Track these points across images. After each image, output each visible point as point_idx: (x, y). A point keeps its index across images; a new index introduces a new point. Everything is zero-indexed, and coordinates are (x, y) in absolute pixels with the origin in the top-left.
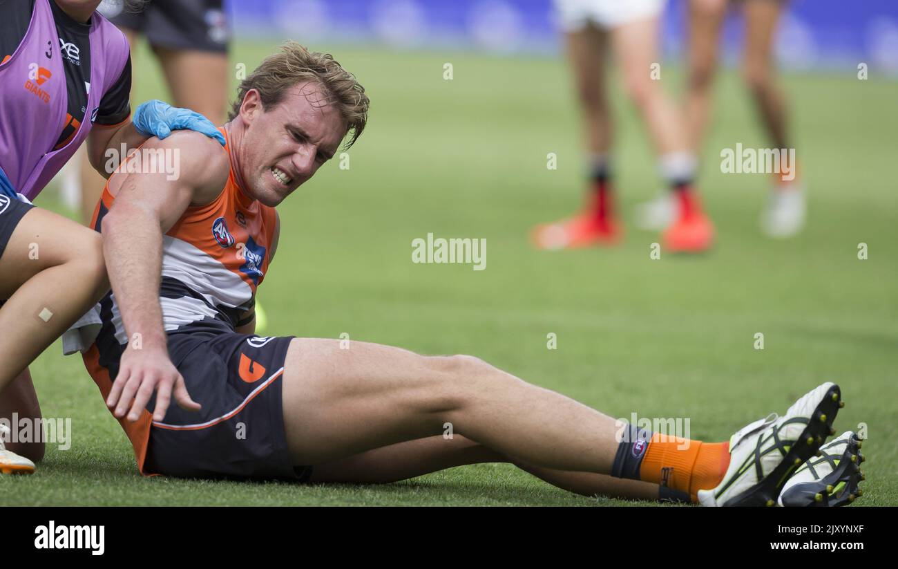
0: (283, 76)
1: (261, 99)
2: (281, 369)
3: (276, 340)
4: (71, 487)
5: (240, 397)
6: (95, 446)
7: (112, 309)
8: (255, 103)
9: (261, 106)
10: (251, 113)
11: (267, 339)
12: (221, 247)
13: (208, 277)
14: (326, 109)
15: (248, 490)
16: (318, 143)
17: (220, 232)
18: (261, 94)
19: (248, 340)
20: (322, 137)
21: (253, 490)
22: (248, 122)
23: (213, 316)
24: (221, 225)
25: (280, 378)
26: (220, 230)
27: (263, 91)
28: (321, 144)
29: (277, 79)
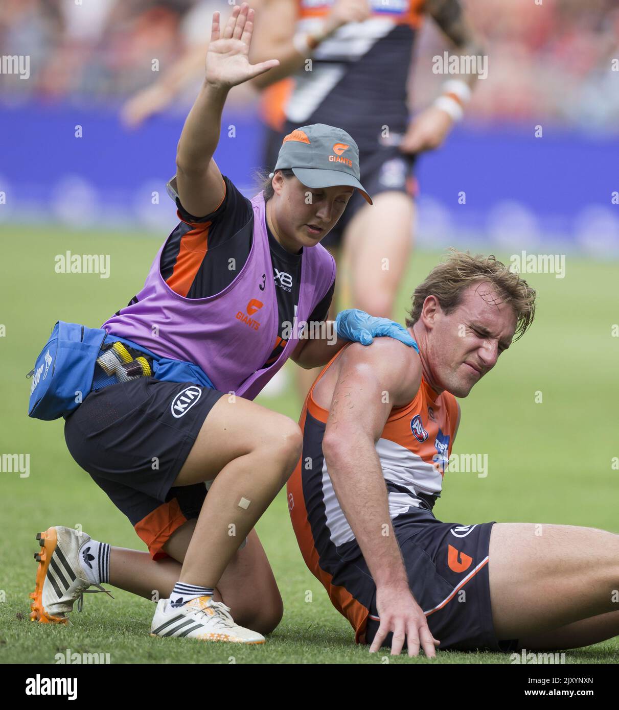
0: (455, 281)
1: (440, 303)
2: (487, 558)
3: (479, 528)
4: (303, 654)
5: (450, 587)
6: (324, 617)
7: (326, 512)
8: (434, 308)
9: (441, 310)
10: (432, 317)
11: (470, 528)
12: (418, 442)
13: (409, 470)
14: (501, 306)
15: (462, 657)
16: (499, 337)
17: (417, 428)
18: (439, 299)
19: (452, 530)
20: (501, 331)
21: (466, 657)
22: (431, 326)
23: (417, 505)
24: (418, 421)
25: (486, 566)
26: (416, 425)
27: (441, 296)
28: (501, 337)
29: (451, 284)
